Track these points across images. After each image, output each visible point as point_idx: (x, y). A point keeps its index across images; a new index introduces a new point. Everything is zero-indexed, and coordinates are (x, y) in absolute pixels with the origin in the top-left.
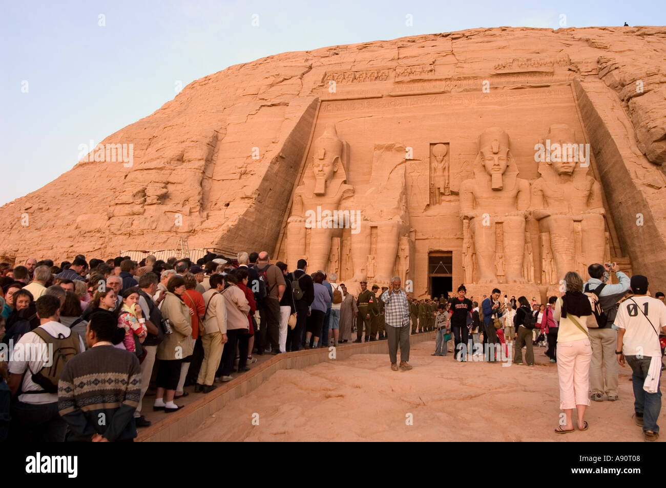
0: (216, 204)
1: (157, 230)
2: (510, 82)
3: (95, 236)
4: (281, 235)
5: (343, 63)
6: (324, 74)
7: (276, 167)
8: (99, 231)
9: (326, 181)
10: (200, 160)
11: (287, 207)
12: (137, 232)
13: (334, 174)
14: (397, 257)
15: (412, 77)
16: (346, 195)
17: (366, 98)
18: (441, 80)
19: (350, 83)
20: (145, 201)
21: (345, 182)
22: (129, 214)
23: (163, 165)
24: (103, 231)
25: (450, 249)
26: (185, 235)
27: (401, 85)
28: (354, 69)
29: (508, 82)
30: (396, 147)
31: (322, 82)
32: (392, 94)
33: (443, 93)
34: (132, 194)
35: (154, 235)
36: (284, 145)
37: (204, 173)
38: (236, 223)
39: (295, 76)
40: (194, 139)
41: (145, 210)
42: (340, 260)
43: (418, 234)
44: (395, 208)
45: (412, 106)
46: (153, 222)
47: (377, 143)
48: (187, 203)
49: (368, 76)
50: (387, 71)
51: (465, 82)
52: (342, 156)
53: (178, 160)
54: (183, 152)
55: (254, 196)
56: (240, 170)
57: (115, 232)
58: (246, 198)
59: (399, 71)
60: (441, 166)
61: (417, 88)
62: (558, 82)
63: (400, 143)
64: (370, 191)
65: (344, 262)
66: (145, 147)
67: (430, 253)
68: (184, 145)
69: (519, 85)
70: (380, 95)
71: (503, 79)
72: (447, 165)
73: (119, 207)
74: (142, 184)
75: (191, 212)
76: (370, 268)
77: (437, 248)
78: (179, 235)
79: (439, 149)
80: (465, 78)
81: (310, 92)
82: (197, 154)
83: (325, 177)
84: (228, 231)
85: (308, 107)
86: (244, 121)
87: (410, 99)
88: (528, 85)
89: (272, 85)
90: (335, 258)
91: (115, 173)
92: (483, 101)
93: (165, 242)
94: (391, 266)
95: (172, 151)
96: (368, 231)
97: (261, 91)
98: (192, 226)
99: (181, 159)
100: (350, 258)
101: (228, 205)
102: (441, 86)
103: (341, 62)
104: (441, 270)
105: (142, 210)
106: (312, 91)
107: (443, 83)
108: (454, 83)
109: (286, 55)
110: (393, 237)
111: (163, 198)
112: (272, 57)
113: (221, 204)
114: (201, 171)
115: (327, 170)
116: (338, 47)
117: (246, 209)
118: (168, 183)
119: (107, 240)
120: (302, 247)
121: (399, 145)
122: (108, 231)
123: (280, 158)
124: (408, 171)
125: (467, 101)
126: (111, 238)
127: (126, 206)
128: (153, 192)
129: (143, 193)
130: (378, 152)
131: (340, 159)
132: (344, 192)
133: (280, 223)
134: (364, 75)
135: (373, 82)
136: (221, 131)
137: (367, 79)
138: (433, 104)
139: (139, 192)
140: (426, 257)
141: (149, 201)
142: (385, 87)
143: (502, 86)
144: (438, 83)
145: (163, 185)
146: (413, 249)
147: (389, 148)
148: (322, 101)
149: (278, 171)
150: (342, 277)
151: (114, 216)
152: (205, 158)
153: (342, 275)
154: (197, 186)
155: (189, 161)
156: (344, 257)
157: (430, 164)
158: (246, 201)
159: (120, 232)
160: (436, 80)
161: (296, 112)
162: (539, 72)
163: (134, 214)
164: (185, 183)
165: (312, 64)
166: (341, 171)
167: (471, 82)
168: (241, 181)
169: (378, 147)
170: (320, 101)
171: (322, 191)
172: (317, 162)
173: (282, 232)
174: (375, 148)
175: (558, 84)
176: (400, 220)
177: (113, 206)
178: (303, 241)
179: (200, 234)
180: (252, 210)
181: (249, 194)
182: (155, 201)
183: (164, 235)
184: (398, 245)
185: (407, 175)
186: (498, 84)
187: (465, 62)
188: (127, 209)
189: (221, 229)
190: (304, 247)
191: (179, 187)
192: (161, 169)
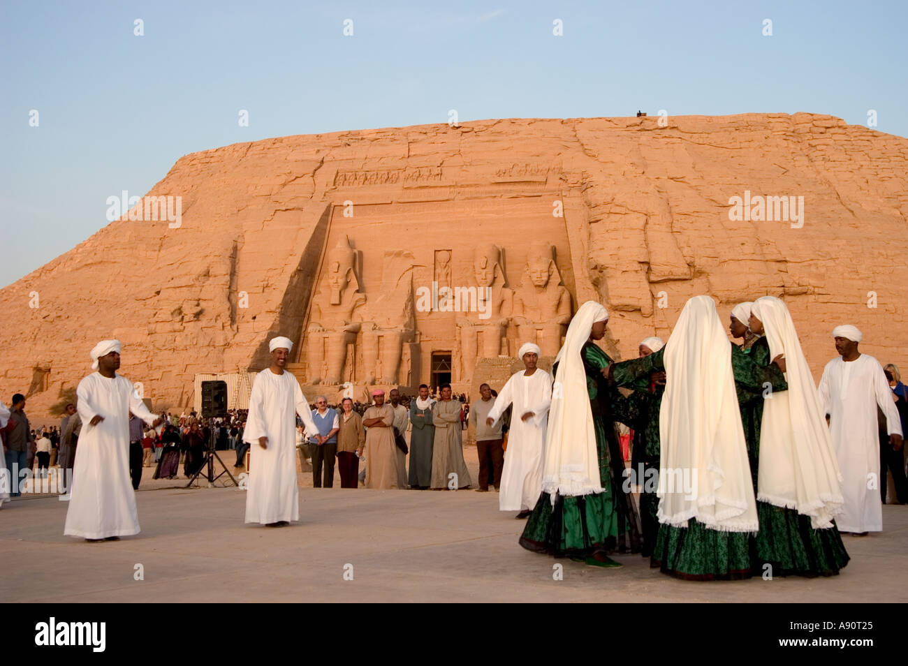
0: (243, 317)
1: (198, 345)
2: (507, 190)
3: (137, 349)
4: (302, 339)
5: (354, 159)
6: (336, 172)
7: (295, 280)
8: (140, 345)
9: (340, 292)
10: (225, 275)
11: (305, 312)
12: (181, 348)
13: (347, 284)
14: (400, 360)
15: (421, 183)
16: (358, 304)
17: (376, 204)
18: (445, 187)
19: (361, 185)
20: (183, 318)
21: (358, 291)
22: (171, 332)
23: (193, 283)
24: (145, 345)
25: (450, 349)
26: (222, 348)
27: (408, 191)
28: (366, 168)
29: (506, 191)
30: (405, 253)
31: (334, 185)
32: (399, 201)
33: (447, 200)
34: (170, 313)
35: (196, 350)
36: (302, 258)
37: (230, 288)
38: (266, 337)
39: (307, 174)
40: (217, 253)
41: (184, 327)
42: (354, 363)
43: (422, 336)
44: (401, 316)
45: (419, 213)
46: (193, 338)
47: (388, 249)
48: (219, 318)
49: (379, 176)
50: (396, 172)
51: (467, 189)
52: (354, 267)
53: (205, 275)
54: (208, 267)
55: (279, 310)
56: (262, 283)
57: (160, 347)
58: (271, 312)
59: (409, 172)
60: (444, 271)
61: (423, 195)
62: (549, 192)
63: (407, 250)
64: (380, 299)
65: (357, 365)
66: (157, 248)
67: (433, 352)
68: (209, 260)
69: (515, 195)
70: (390, 202)
71: (501, 188)
72: (449, 271)
73: (159, 324)
74: (177, 302)
75: (223, 327)
76: (378, 370)
77: (438, 349)
78: (217, 349)
79: (443, 256)
80: (468, 186)
81: (322, 197)
82: (222, 269)
83: (339, 289)
84: (261, 345)
85: (322, 216)
86: (261, 228)
87: (417, 206)
88: (523, 194)
89: (284, 185)
90: (350, 361)
91: (130, 277)
92: (483, 209)
93: (207, 356)
94: (395, 369)
95: (199, 268)
96: (376, 339)
97: (274, 192)
98: (226, 340)
99: (207, 274)
100: (362, 362)
101: (254, 318)
102: (445, 194)
103: (353, 157)
104: (444, 367)
105: (182, 328)
106: (325, 195)
107: (448, 189)
108: (457, 190)
109: (296, 140)
110: (396, 344)
111: (198, 315)
112: (281, 140)
113: (249, 317)
114: (228, 287)
115: (341, 281)
116: (350, 132)
117: (272, 323)
118: (200, 299)
119: (152, 354)
120: (321, 354)
121: (407, 252)
122: (152, 346)
123: (298, 271)
124: (415, 278)
125: (468, 209)
126: (156, 353)
127: (167, 324)
128: (189, 310)
129: (179, 311)
130: (389, 259)
131: (352, 270)
132: (357, 301)
133: (301, 327)
134: (375, 176)
135: (383, 184)
136: (239, 240)
137: (378, 181)
138: (438, 211)
139: (176, 310)
140: (429, 356)
141: (186, 318)
142: (393, 191)
143: (500, 195)
144: (443, 189)
145: (196, 303)
146: (417, 351)
147: (398, 254)
148: (335, 206)
149: (297, 282)
150: (356, 377)
151: (156, 332)
152: (229, 272)
153: (356, 376)
154: (226, 300)
155: (215, 276)
156: (358, 360)
157: (435, 269)
158: (271, 314)
159: (164, 348)
160: (441, 187)
161: (310, 222)
162: (533, 182)
163: (175, 331)
164: (216, 300)
165: (323, 158)
166: (354, 281)
167: (472, 189)
168: (265, 294)
169: (388, 254)
170: (332, 206)
171: (338, 302)
172: (331, 274)
173: (302, 336)
174: (385, 255)
175: (549, 193)
176: (404, 329)
177: (154, 323)
178: (322, 349)
179: (234, 347)
180: (277, 322)
181: (273, 309)
182: (192, 319)
183: (204, 350)
184: (402, 350)
185: (414, 281)
186: (497, 192)
187: (470, 165)
188: (168, 327)
189: (253, 343)
190: (323, 354)
191: (211, 303)
192: (191, 286)
